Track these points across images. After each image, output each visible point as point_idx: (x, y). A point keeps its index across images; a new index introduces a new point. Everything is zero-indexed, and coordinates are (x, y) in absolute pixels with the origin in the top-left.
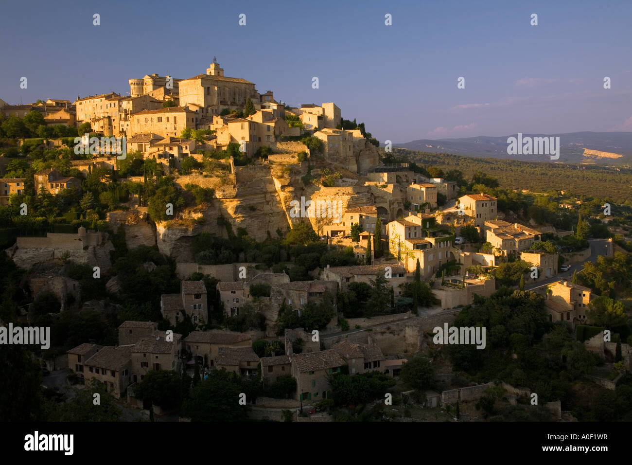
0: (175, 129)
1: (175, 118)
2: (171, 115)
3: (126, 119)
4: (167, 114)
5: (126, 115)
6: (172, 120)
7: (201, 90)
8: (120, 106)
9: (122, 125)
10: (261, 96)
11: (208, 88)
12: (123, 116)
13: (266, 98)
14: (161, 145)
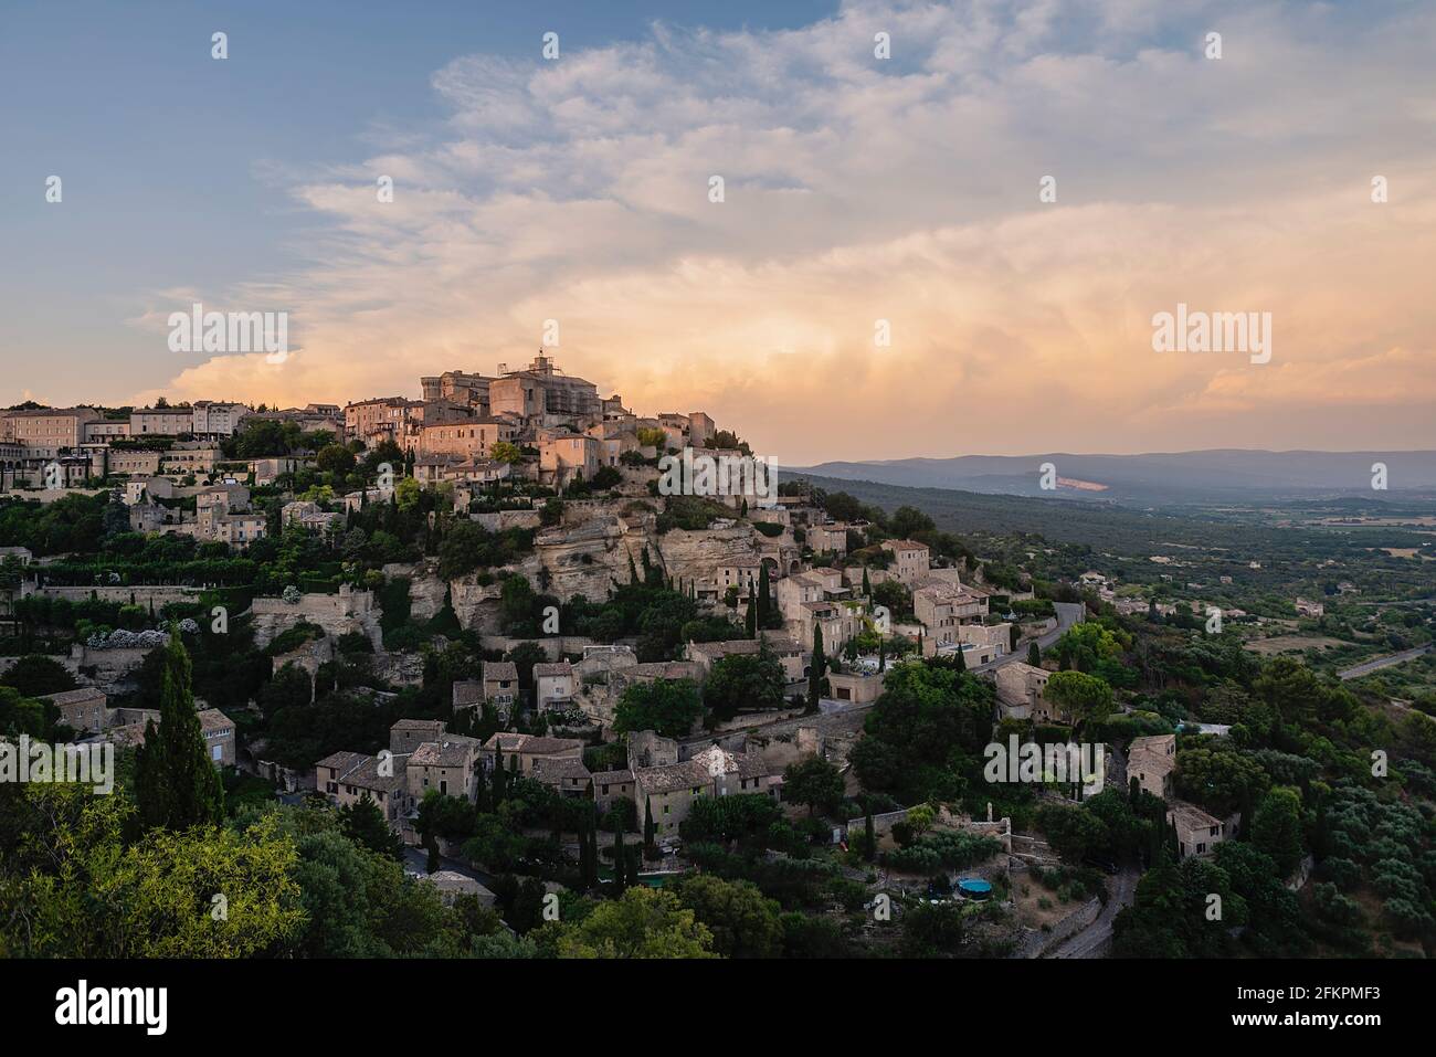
0: (483, 447)
1: (483, 431)
2: (477, 428)
3: (414, 433)
4: (471, 427)
5: (414, 427)
6: (477, 435)
7: (520, 395)
8: (406, 414)
9: (409, 441)
10: (604, 402)
11: (531, 391)
12: (410, 428)
13: (612, 404)
14: (461, 469)
